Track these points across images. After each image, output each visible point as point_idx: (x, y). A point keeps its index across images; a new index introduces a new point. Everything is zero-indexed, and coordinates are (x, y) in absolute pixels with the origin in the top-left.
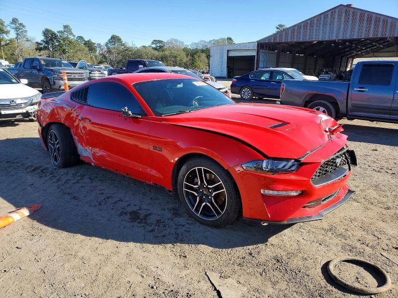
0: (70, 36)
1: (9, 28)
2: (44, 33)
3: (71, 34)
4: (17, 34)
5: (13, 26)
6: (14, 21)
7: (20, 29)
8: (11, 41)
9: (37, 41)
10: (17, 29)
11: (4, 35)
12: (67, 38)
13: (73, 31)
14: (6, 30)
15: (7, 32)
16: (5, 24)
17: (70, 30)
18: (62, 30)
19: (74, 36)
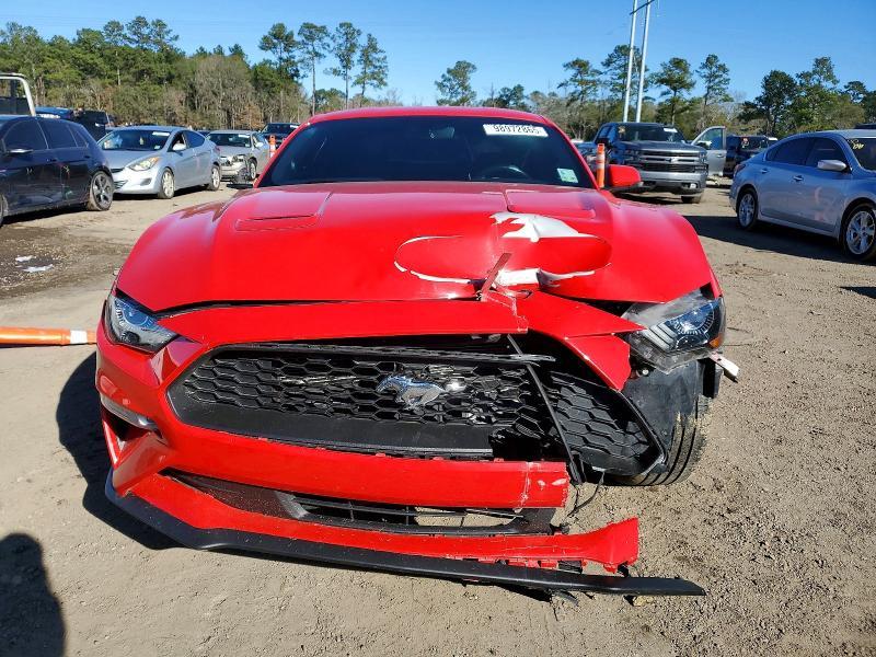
0: (824, 84)
1: (695, 77)
2: (766, 81)
3: (830, 77)
4: (709, 88)
5: (706, 71)
6: (711, 61)
7: (717, 77)
8: (693, 102)
9: (747, 100)
10: (710, 78)
11: (684, 91)
12: (818, 87)
13: (835, 72)
14: (689, 81)
15: (690, 86)
16: (691, 70)
17: (830, 69)
18: (810, 69)
19: (835, 82)
